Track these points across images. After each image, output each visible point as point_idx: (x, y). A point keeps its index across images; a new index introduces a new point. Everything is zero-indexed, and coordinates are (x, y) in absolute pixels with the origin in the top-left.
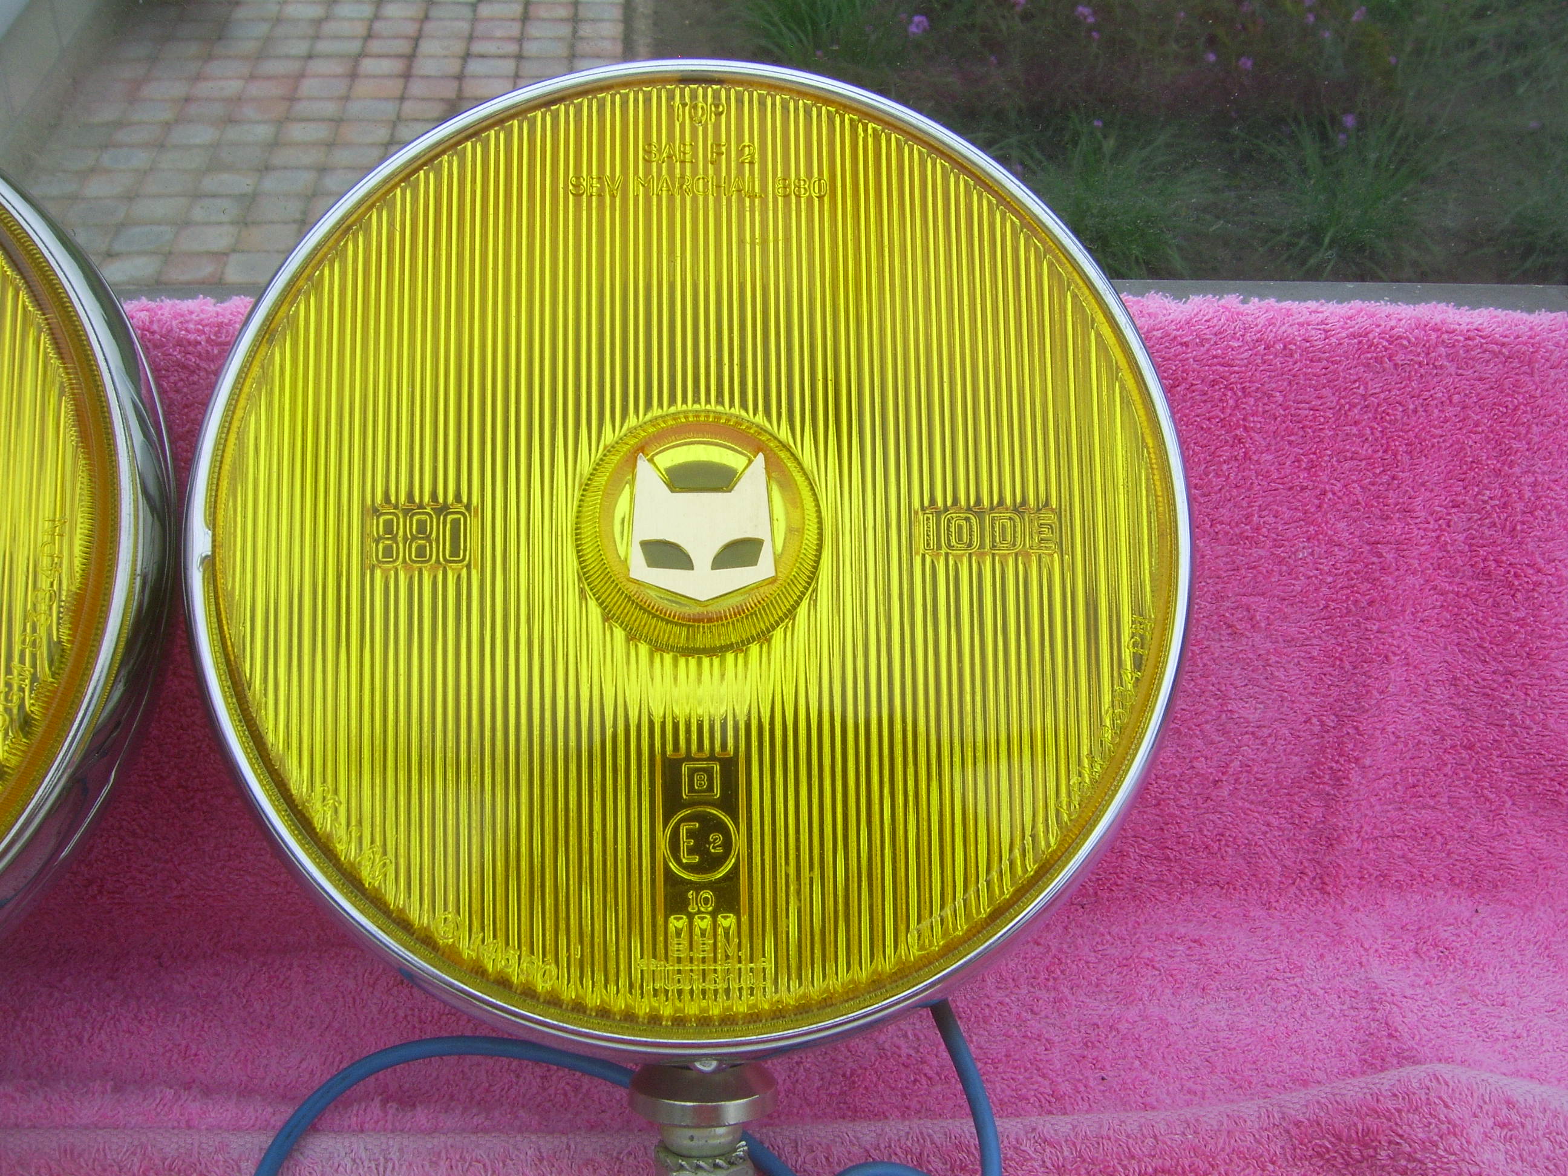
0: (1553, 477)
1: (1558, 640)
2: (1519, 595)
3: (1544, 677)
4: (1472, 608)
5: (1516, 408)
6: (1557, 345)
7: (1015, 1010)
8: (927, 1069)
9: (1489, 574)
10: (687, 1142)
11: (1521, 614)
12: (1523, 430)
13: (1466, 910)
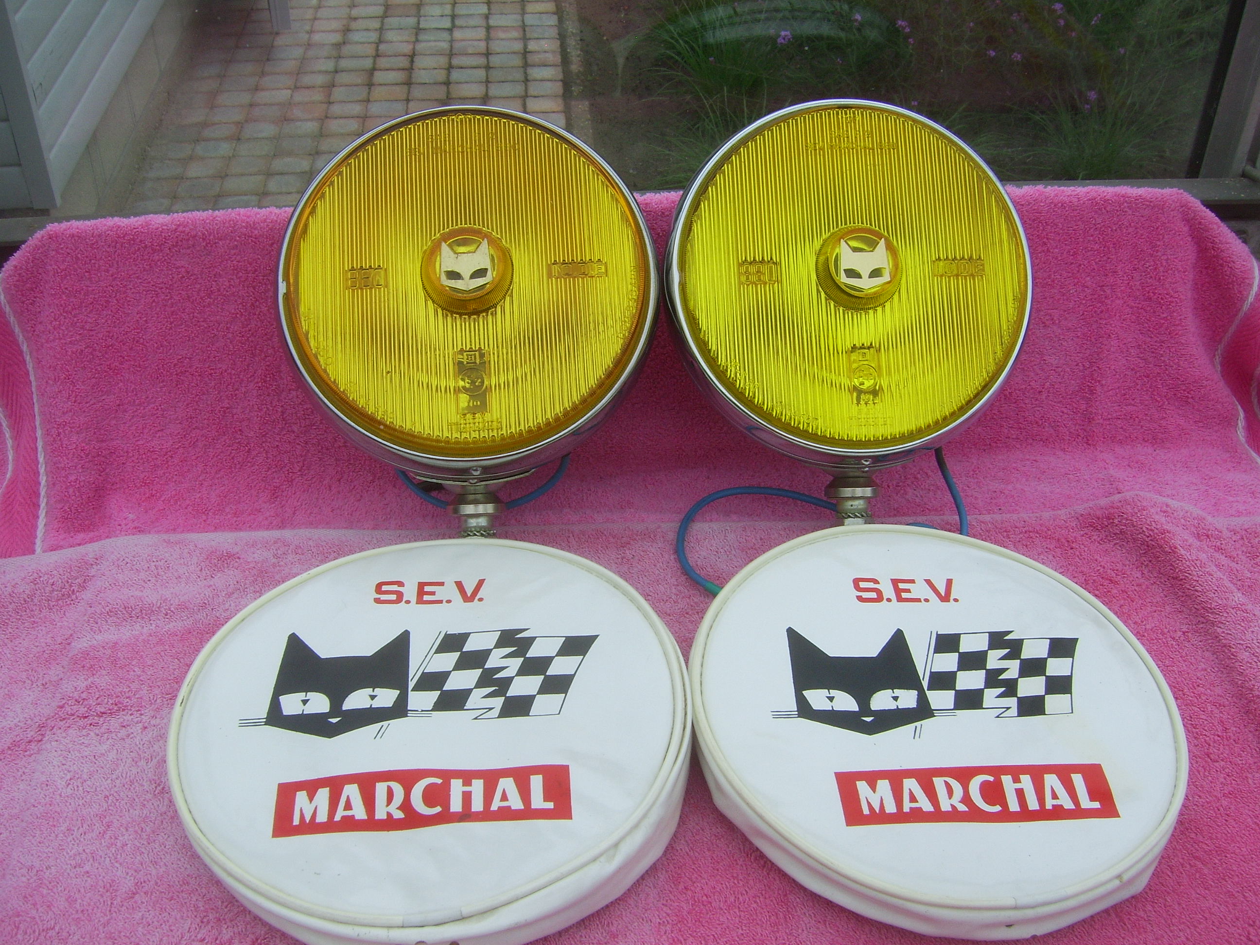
0: (1175, 257)
1: (1182, 326)
2: (1164, 307)
3: (1177, 343)
4: (1145, 314)
5: (1157, 228)
6: (1173, 201)
7: (961, 486)
8: (927, 506)
9: (1151, 299)
10: (850, 507)
11: (1165, 315)
12: (1161, 237)
13: (1150, 450)
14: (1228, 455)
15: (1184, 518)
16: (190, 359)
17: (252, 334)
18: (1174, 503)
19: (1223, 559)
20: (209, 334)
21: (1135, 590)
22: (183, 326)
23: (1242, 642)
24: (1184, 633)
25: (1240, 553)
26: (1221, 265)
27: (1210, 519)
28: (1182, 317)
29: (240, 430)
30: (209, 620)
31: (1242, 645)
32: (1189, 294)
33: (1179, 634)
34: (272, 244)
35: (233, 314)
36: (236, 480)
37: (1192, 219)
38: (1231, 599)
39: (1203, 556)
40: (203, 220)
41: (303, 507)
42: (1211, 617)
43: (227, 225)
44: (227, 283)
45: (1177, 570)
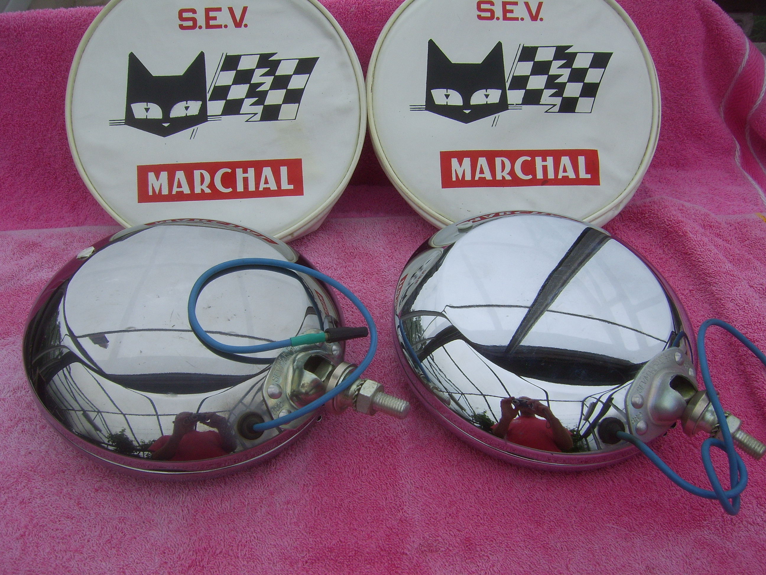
0: (690, 35)
1: (695, 84)
2: (682, 71)
3: (692, 96)
4: (670, 76)
5: (678, 15)
9: (673, 65)
11: (684, 76)
12: (680, 21)
13: (675, 171)
14: (728, 174)
15: (694, 214)
16: (12, 115)
17: (53, 97)
18: (687, 204)
19: (720, 241)
20: (23, 97)
21: (658, 262)
22: (6, 92)
23: (729, 296)
24: (690, 291)
25: (733, 238)
26: (723, 41)
27: (713, 215)
28: (696, 78)
29: (49, 164)
30: (16, 287)
31: (729, 298)
32: (701, 62)
33: (687, 291)
34: (62, 33)
35: (39, 83)
36: (47, 198)
37: (702, 8)
38: (723, 267)
39: (706, 240)
40: (14, 18)
41: (92, 215)
42: (709, 279)
43: (30, 20)
44: (33, 62)
45: (687, 248)
